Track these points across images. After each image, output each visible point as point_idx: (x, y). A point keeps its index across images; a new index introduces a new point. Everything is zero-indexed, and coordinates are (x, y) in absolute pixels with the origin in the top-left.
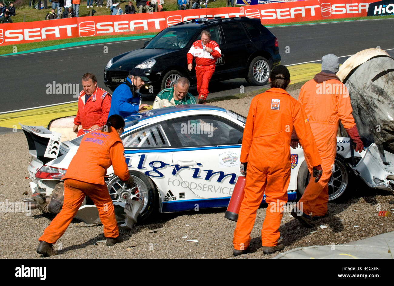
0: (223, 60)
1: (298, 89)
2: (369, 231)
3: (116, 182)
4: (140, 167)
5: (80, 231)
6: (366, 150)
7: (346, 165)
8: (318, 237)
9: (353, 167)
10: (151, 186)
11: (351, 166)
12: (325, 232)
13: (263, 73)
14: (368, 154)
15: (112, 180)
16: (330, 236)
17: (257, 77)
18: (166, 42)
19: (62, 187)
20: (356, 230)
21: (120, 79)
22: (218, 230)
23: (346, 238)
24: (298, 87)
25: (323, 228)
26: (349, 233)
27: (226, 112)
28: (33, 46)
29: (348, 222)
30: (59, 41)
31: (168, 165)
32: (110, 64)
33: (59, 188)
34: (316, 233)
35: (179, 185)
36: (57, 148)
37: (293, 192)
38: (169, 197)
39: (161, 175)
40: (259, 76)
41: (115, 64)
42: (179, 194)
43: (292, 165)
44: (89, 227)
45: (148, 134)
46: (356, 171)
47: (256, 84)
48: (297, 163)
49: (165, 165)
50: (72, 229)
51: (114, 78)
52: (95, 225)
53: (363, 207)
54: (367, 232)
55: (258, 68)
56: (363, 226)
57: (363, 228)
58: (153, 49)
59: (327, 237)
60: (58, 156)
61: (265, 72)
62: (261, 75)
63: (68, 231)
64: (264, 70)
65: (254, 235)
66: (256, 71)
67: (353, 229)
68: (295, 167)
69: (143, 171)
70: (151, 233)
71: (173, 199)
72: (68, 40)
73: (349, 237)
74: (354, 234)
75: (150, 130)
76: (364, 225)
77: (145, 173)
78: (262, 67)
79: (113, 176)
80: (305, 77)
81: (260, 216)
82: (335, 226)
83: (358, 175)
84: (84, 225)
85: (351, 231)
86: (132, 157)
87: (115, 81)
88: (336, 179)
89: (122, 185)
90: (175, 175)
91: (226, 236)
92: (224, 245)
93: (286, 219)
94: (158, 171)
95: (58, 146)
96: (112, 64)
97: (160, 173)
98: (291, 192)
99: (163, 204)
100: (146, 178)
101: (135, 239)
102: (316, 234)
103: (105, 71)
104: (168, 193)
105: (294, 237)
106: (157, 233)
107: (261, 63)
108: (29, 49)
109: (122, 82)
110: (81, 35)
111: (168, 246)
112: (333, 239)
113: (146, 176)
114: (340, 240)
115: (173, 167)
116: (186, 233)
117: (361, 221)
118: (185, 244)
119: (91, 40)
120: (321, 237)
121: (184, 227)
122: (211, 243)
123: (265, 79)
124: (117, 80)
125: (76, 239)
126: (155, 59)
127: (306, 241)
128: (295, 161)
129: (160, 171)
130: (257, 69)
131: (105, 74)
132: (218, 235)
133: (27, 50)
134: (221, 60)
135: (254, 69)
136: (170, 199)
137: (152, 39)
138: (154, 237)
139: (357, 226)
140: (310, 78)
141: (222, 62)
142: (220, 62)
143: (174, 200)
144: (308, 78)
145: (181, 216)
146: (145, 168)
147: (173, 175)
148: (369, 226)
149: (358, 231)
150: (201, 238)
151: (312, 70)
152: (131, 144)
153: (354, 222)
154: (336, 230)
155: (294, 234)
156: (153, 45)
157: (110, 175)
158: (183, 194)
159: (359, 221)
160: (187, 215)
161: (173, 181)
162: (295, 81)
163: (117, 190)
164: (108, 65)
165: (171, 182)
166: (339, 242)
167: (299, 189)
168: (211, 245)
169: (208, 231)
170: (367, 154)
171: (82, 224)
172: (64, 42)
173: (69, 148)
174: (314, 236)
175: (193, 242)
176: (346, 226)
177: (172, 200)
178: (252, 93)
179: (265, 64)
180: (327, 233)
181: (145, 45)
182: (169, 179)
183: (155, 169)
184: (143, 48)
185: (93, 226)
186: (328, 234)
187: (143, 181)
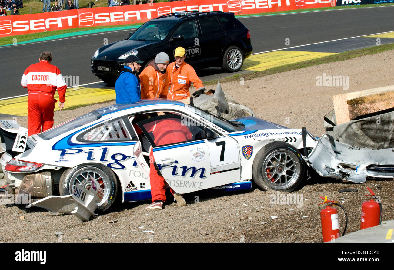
0: (199, 51)
1: (267, 75)
2: (316, 222)
3: (80, 174)
4: (102, 159)
5: (47, 221)
6: (317, 141)
7: (299, 155)
8: (267, 228)
9: (305, 158)
10: (113, 177)
11: (303, 157)
12: (274, 222)
13: (236, 60)
14: (320, 144)
15: (77, 172)
16: (279, 227)
17: (231, 65)
18: (148, 33)
19: (30, 179)
20: (305, 221)
21: (105, 68)
22: (175, 220)
23: (294, 229)
24: (268, 73)
25: (273, 218)
26: (298, 223)
27: (185, 106)
28: (33, 36)
29: (298, 211)
30: (57, 32)
31: (129, 157)
32: (97, 54)
33: (27, 180)
34: (266, 223)
35: (140, 176)
36: (24, 143)
37: (249, 181)
38: (131, 188)
39: (123, 167)
40: (233, 63)
41: (101, 54)
42: (140, 184)
43: (247, 156)
44: (55, 216)
45: (111, 128)
46: (308, 161)
47: (230, 71)
48: (251, 154)
49: (126, 158)
50: (39, 219)
51: (100, 67)
52: (61, 214)
53: (313, 196)
54: (314, 222)
55: (231, 56)
56: (311, 216)
57: (311, 218)
58: (136, 40)
59: (276, 228)
60: (26, 150)
61: (238, 60)
62: (234, 62)
63: (35, 221)
64: (237, 58)
65: (208, 225)
66: (230, 59)
67: (302, 219)
68: (250, 158)
69: (105, 164)
70: (111, 223)
71: (134, 189)
72: (66, 30)
73: (297, 228)
74: (301, 225)
75: (113, 124)
76: (313, 215)
77: (107, 165)
78: (235, 55)
79: (77, 168)
80: (275, 64)
81: (216, 205)
82: (285, 216)
83: (310, 166)
84: (51, 215)
85: (300, 221)
86: (95, 150)
87: (101, 70)
88: (289, 168)
89: (86, 177)
90: (136, 166)
91: (181, 227)
92: (178, 237)
93: (240, 208)
94: (120, 163)
95: (25, 141)
96: (98, 54)
97: (122, 165)
98: (246, 181)
99: (125, 194)
100: (108, 170)
101: (95, 230)
102: (266, 225)
103: (92, 60)
104: (129, 184)
105: (245, 228)
106: (118, 223)
107: (234, 51)
108: (30, 40)
109: (107, 71)
110: (81, 25)
111: (124, 238)
112: (281, 231)
113: (108, 168)
114: (288, 231)
115: (134, 159)
116: (144, 222)
117: (310, 211)
118: (142, 234)
119: (86, 30)
120: (271, 228)
121: (144, 217)
122: (166, 234)
123: (238, 66)
124: (103, 69)
125: (41, 229)
126: (137, 50)
127: (256, 232)
128: (250, 152)
129: (122, 163)
130: (231, 58)
131: (92, 63)
132: (174, 225)
133: (28, 40)
134: (198, 50)
135: (228, 57)
136: (131, 189)
137: (137, 30)
138: (113, 227)
139: (306, 217)
140: (279, 64)
141: (198, 52)
142: (196, 53)
143: (136, 190)
144: (277, 64)
145: (142, 205)
146: (107, 160)
147: (134, 167)
148: (317, 216)
149: (307, 221)
150: (157, 229)
151: (281, 57)
152: (96, 138)
153: (304, 212)
154: (285, 220)
155: (245, 225)
156: (136, 37)
157: (74, 167)
158: (144, 184)
159: (307, 211)
160: (148, 204)
161: (135, 172)
162: (266, 67)
163: (81, 182)
164: (95, 54)
165: (132, 173)
166: (286, 234)
167: (254, 178)
168: (165, 236)
169: (164, 221)
170: (318, 145)
171: (48, 213)
172: (61, 33)
173: (36, 142)
174: (264, 227)
175: (149, 233)
176: (296, 216)
177: (133, 191)
178: (226, 79)
179: (238, 52)
180: (276, 223)
181: (129, 36)
182: (130, 170)
183: (117, 162)
184: (127, 39)
185: (59, 215)
186: (277, 225)
187: (106, 173)
